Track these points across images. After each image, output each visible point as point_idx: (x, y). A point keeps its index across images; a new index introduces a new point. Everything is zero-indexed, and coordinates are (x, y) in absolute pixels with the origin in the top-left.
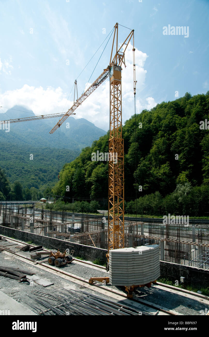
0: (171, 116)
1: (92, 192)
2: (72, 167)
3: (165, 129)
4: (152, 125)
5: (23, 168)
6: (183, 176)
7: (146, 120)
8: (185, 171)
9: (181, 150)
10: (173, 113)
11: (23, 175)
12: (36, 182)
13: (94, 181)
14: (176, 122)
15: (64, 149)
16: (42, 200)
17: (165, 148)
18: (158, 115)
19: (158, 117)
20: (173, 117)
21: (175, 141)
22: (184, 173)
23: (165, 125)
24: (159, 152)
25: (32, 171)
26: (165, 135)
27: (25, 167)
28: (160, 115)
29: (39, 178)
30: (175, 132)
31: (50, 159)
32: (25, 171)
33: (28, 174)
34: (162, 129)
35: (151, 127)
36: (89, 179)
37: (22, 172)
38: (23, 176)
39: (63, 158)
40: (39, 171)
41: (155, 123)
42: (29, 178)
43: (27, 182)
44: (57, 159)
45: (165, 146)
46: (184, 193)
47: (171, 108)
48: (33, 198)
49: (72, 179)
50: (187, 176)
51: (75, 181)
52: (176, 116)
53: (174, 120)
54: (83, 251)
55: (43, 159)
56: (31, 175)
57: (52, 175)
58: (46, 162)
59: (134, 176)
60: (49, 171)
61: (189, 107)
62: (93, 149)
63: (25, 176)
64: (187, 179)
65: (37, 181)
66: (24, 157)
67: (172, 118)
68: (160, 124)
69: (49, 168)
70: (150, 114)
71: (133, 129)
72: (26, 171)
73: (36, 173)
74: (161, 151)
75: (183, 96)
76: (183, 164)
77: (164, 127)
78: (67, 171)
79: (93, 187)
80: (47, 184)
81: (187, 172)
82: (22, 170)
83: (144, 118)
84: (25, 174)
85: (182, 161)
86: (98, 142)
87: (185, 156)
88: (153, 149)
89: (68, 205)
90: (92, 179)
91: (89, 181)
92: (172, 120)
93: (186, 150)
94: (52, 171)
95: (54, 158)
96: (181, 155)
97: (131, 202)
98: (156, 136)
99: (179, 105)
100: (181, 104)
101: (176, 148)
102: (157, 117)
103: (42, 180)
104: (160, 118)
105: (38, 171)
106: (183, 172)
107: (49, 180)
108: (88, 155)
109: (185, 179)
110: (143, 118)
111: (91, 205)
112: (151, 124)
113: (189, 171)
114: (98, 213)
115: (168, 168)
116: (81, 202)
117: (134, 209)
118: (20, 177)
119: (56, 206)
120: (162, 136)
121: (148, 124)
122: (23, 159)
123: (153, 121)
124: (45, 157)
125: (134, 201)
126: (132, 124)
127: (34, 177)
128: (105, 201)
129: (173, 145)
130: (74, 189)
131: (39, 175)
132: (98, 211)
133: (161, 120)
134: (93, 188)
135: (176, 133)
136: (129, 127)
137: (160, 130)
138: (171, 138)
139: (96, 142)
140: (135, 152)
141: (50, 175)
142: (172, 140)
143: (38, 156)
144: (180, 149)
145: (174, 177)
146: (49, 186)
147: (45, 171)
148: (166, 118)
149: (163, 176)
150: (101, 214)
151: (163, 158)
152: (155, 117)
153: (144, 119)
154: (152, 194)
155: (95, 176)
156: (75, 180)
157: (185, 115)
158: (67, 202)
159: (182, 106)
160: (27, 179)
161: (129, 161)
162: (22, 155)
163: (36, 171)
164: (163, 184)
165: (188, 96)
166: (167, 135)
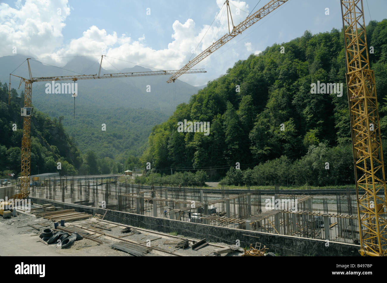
0: (290, 60)
1: (196, 159)
2: (165, 130)
3: (283, 77)
4: (266, 73)
5: (93, 134)
6: (311, 135)
7: (257, 67)
8: (314, 129)
9: (306, 103)
10: (291, 56)
11: (93, 142)
12: (110, 151)
13: (198, 146)
14: (297, 68)
15: (141, 108)
16: (126, 172)
17: (286, 101)
18: (273, 60)
19: (273, 62)
20: (292, 62)
21: (297, 91)
22: (312, 132)
23: (283, 72)
24: (278, 106)
25: (104, 138)
26: (284, 85)
27: (95, 133)
28: (275, 60)
29: (114, 146)
30: (296, 81)
31: (125, 121)
32: (95, 137)
33: (99, 141)
34: (279, 77)
35: (265, 75)
36: (191, 143)
37: (92, 139)
38: (93, 144)
39: (141, 120)
40: (113, 137)
41: (270, 70)
42: (101, 146)
43: (99, 151)
44: (133, 122)
45: (285, 99)
46: (319, 157)
47: (288, 51)
48: (112, 171)
49: (167, 144)
50: (316, 135)
51: (172, 147)
52: (296, 60)
53: (294, 66)
54: (278, 243)
55: (116, 122)
56: (103, 142)
57: (130, 141)
58: (120, 126)
59: (250, 137)
60: (125, 136)
61: (310, 48)
62: (192, 105)
63: (97, 144)
64: (317, 139)
65: (112, 150)
66: (92, 121)
67: (291, 64)
68: (276, 71)
69: (124, 133)
70: (262, 60)
71: (240, 79)
72: (97, 137)
73: (110, 140)
74: (281, 105)
75: (302, 35)
76: (310, 120)
77: (282, 74)
78: (160, 134)
79: (197, 153)
80: (124, 153)
81: (316, 131)
82: (92, 136)
83: (254, 64)
84: (96, 141)
85: (309, 116)
86: (197, 96)
87: (312, 110)
88: (271, 103)
89: (165, 178)
90: (194, 143)
91: (191, 145)
92: (291, 65)
93: (313, 102)
94: (129, 136)
95: (129, 121)
96: (306, 109)
97: (249, 171)
98: (272, 87)
99: (297, 47)
100: (300, 45)
101: (299, 101)
102: (271, 63)
103: (118, 148)
104: (275, 64)
105: (111, 137)
106: (311, 130)
107: (126, 148)
108: (186, 114)
109: (315, 139)
110: (252, 65)
111: (197, 176)
112: (264, 72)
113: (318, 129)
114: (206, 186)
115: (293, 126)
116: (183, 172)
117: (254, 179)
118: (89, 145)
119: (149, 180)
120: (280, 86)
121: (260, 72)
122: (91, 123)
123: (266, 68)
124: (119, 119)
125: (252, 169)
126: (238, 72)
127: (107, 145)
128: (212, 170)
129: (295, 97)
130: (170, 157)
131: (113, 142)
132: (207, 183)
133: (277, 67)
134: (196, 155)
135: (298, 82)
136: (235, 77)
137: (277, 79)
138: (292, 88)
139: (195, 97)
140: (248, 108)
141: (127, 141)
142: (294, 90)
143: (110, 118)
144: (305, 101)
145: (299, 137)
146: (127, 154)
147: (120, 137)
148: (284, 63)
149: (287, 136)
150: (210, 187)
151: (283, 114)
152: (269, 63)
153: (254, 66)
154: (277, 159)
155: (198, 139)
156: (171, 145)
157: (306, 58)
158: (164, 174)
159: (301, 49)
160: (98, 148)
161: (241, 119)
162: (89, 118)
163: (109, 138)
164: (287, 146)
165: (308, 36)
166: (286, 84)
